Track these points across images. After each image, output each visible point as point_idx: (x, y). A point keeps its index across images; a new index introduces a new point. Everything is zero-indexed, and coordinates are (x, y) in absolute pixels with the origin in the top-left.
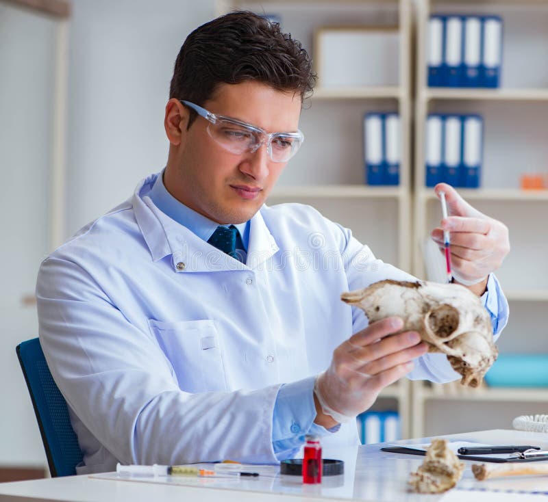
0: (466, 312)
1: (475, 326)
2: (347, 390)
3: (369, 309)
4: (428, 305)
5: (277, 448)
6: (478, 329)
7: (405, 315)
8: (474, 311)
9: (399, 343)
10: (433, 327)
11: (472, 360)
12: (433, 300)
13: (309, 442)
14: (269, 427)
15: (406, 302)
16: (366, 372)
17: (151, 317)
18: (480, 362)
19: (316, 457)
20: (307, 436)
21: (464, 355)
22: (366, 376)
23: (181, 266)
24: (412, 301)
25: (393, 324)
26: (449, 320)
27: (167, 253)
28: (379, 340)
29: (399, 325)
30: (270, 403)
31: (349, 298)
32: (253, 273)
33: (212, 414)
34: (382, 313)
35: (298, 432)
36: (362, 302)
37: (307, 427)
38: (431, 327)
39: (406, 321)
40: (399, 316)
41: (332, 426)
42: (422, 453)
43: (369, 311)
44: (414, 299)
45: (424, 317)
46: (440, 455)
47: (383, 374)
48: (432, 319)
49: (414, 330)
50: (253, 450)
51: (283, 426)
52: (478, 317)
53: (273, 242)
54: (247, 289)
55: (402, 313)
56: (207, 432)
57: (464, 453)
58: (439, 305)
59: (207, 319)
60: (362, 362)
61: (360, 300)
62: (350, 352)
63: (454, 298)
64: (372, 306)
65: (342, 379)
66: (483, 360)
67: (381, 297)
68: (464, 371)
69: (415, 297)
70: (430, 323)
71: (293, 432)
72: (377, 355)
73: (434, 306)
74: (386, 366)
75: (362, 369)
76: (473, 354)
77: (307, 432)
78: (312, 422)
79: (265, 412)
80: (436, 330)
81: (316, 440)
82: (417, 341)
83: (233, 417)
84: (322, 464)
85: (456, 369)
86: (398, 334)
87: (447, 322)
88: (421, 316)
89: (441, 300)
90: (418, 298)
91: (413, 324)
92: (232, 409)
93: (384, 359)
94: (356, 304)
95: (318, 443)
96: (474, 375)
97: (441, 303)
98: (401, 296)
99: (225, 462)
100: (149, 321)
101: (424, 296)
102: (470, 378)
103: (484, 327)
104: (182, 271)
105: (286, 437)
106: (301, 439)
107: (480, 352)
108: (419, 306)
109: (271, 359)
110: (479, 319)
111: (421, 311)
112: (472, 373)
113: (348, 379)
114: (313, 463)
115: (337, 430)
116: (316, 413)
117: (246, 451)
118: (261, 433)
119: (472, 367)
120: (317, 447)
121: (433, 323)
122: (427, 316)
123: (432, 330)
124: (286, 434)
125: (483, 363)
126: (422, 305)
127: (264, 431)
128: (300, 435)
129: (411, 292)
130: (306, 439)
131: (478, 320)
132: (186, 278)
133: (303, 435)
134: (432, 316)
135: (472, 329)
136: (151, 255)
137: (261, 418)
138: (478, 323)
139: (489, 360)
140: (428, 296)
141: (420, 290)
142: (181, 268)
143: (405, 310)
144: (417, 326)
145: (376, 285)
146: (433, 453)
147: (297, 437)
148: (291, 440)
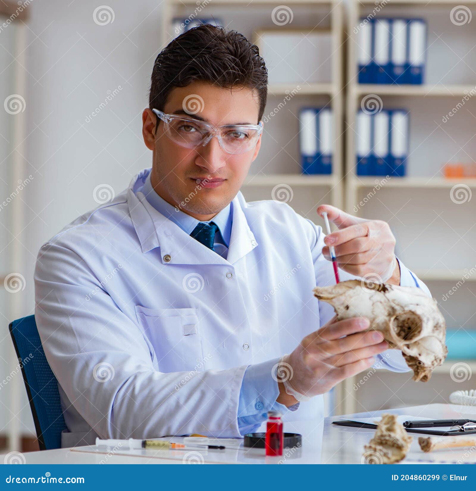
0: (428, 320)
1: (433, 331)
2: (312, 377)
3: (339, 307)
4: (394, 310)
5: (242, 423)
6: (436, 334)
7: (372, 316)
8: (434, 319)
9: (365, 340)
10: (396, 329)
11: (425, 360)
12: (398, 305)
13: (271, 418)
14: (236, 404)
15: (373, 304)
16: (331, 363)
17: (139, 304)
18: (433, 362)
19: (278, 431)
20: (270, 412)
21: (420, 355)
22: (332, 367)
23: (167, 258)
24: (379, 304)
25: (361, 324)
26: (409, 322)
27: (156, 246)
28: (345, 336)
29: (365, 324)
30: (237, 383)
31: (321, 295)
32: (233, 268)
33: (184, 391)
34: (351, 312)
35: (262, 409)
36: (334, 300)
37: (270, 405)
38: (394, 329)
39: (372, 322)
40: (366, 317)
41: (292, 404)
42: (374, 427)
43: (339, 309)
44: (381, 302)
45: (390, 320)
46: (389, 430)
47: (347, 366)
48: (396, 322)
49: (378, 330)
50: (219, 425)
51: (248, 403)
52: (437, 324)
53: (253, 238)
54: (228, 282)
55: (370, 314)
56: (178, 407)
57: (409, 426)
58: (404, 311)
59: (190, 307)
60: (328, 354)
61: (332, 298)
62: (318, 344)
63: (417, 305)
64: (343, 304)
65: (308, 367)
66: (436, 360)
67: (351, 297)
68: (418, 368)
69: (382, 301)
70: (393, 325)
71: (257, 409)
72: (343, 350)
73: (399, 311)
74: (350, 360)
75: (328, 360)
76: (428, 354)
77: (270, 410)
78: (275, 401)
79: (233, 390)
80: (398, 332)
81: (278, 416)
82: (381, 340)
83: (203, 395)
84: (283, 438)
85: (410, 366)
86: (363, 332)
87: (407, 323)
88: (387, 319)
89: (406, 306)
90: (385, 302)
91: (378, 324)
92: (202, 387)
93: (349, 353)
94: (328, 301)
95: (279, 418)
96: (427, 373)
97: (407, 309)
98: (370, 298)
99: (193, 436)
100: (136, 307)
101: (390, 300)
102: (422, 375)
103: (440, 332)
104: (168, 263)
105: (251, 414)
106: (264, 416)
107: (434, 353)
108: (385, 308)
109: (246, 347)
110: (438, 326)
111: (386, 314)
112: (425, 371)
113: (314, 369)
114: (275, 437)
115: (296, 409)
116: (279, 393)
117: (212, 426)
118: (228, 410)
119: (426, 366)
120: (279, 422)
121: (396, 325)
122: (392, 319)
123: (395, 331)
124: (250, 411)
125: (435, 362)
126: (387, 308)
127: (230, 408)
128: (264, 411)
129: (379, 296)
130: (269, 415)
131: (436, 327)
132: (172, 269)
133: (266, 412)
134: (396, 319)
135: (431, 334)
136: (141, 247)
137: (229, 396)
138: (437, 329)
139: (440, 360)
140: (394, 301)
141: (387, 294)
142: (167, 260)
143: (373, 312)
144: (382, 327)
145: (346, 284)
146: (384, 427)
147: (261, 414)
148: (255, 416)
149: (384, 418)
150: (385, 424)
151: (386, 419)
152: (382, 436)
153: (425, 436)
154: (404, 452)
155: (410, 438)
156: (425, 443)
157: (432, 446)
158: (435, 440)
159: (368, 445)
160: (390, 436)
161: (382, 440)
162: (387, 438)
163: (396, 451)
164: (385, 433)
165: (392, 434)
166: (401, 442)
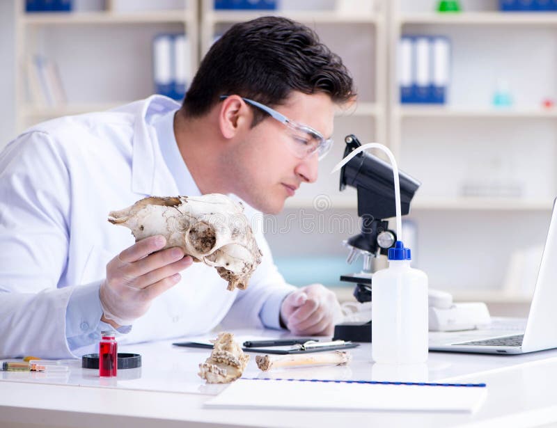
1: (232, 238)
3: (135, 228)
6: (238, 240)
7: (167, 232)
9: (164, 259)
10: (194, 243)
11: (235, 269)
12: (191, 217)
13: (104, 338)
15: (167, 221)
16: (135, 285)
19: (112, 352)
21: (227, 265)
22: (136, 289)
24: (173, 218)
25: (156, 243)
28: (147, 256)
29: (163, 243)
34: (146, 232)
35: (87, 330)
36: (127, 222)
37: (95, 326)
38: (192, 243)
39: (168, 240)
42: (210, 347)
43: (135, 230)
44: (175, 217)
45: (184, 235)
46: (225, 348)
47: (151, 287)
48: (193, 235)
51: (73, 324)
55: (165, 231)
57: (249, 346)
62: (120, 268)
64: (137, 225)
67: (143, 217)
68: (229, 278)
69: (176, 215)
70: (190, 238)
71: (83, 330)
72: (144, 271)
74: (153, 280)
76: (235, 262)
78: (99, 321)
81: (111, 336)
82: (181, 256)
84: (117, 358)
86: (163, 251)
87: (209, 234)
88: (182, 233)
89: (199, 216)
91: (175, 240)
93: (151, 273)
94: (122, 224)
95: (113, 338)
98: (164, 215)
101: (184, 213)
105: (76, 334)
106: (91, 336)
107: (242, 259)
112: (237, 279)
114: (109, 358)
118: (56, 330)
119: (236, 274)
120: (112, 342)
121: (194, 238)
122: (187, 233)
125: (246, 269)
128: (89, 332)
129: (171, 211)
134: (192, 231)
135: (231, 242)
138: (237, 236)
140: (187, 214)
141: (180, 208)
143: (167, 228)
144: (179, 242)
145: (142, 203)
146: (220, 346)
147: (87, 335)
148: (81, 337)
149: (220, 336)
150: (221, 343)
151: (222, 338)
152: (218, 354)
153: (263, 355)
154: (240, 370)
155: (246, 357)
156: (263, 362)
157: (270, 364)
158: (272, 358)
159: (203, 363)
160: (225, 354)
161: (217, 359)
162: (223, 356)
163: (231, 369)
164: (221, 351)
165: (228, 353)
166: (236, 361)
